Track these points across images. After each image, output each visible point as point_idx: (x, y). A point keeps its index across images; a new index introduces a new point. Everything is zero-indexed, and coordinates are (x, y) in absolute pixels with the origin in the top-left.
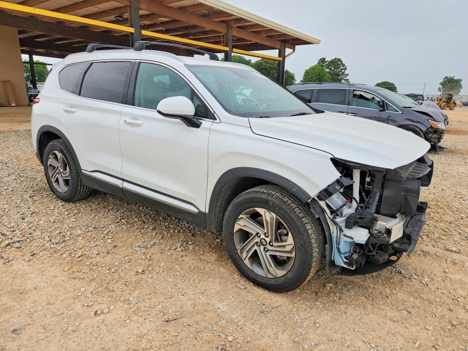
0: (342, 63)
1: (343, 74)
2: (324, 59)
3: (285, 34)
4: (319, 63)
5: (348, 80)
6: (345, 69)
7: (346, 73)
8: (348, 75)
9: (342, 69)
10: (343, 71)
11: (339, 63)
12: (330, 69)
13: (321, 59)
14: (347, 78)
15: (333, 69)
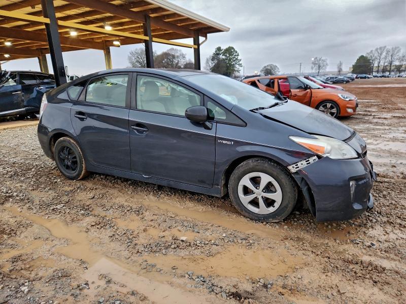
0: (234, 51)
1: (237, 59)
2: (220, 48)
3: (200, 23)
4: (216, 51)
5: (241, 64)
6: (238, 55)
7: (239, 59)
8: (240, 60)
9: (235, 55)
10: (236, 57)
11: (232, 50)
12: (226, 56)
13: (217, 48)
14: (240, 63)
15: (228, 56)
